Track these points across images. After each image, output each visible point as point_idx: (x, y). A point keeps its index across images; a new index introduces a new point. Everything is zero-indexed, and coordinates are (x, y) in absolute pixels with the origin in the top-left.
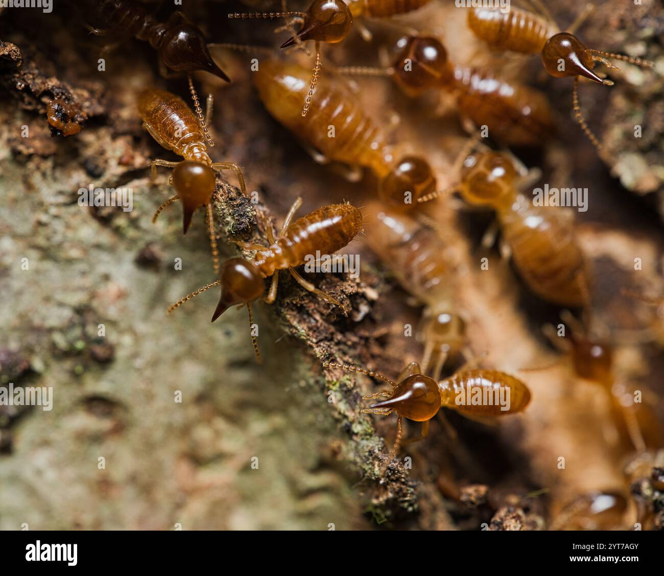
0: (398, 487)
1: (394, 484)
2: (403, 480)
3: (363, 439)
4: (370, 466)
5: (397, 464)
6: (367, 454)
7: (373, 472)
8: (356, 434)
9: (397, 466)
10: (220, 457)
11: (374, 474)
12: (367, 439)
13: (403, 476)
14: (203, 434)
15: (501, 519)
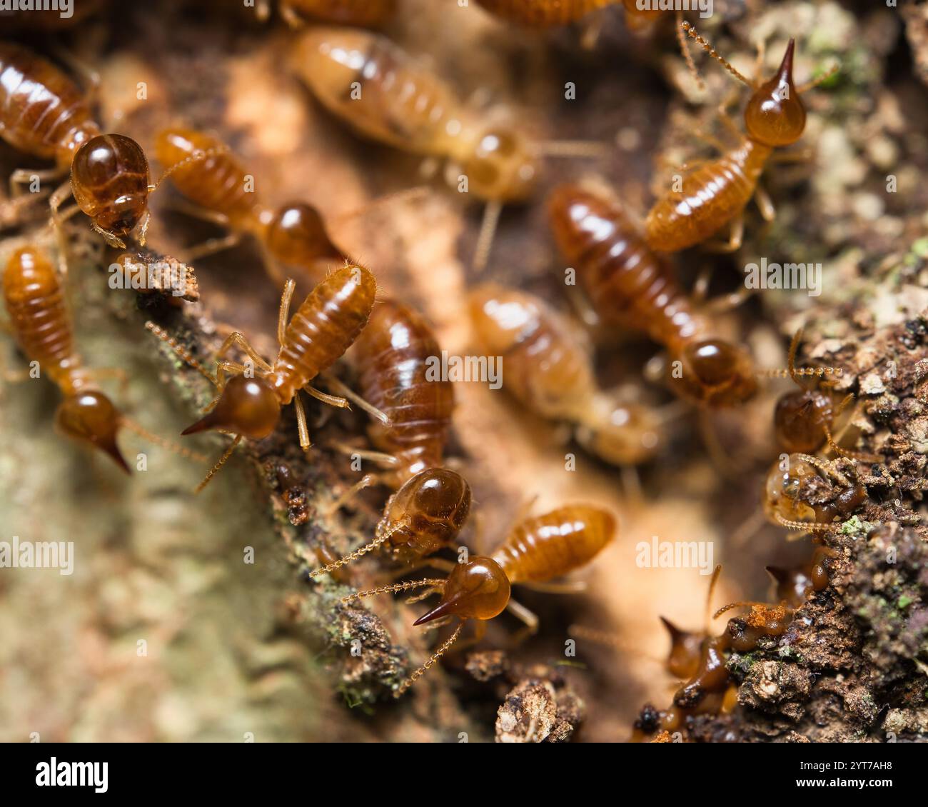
0: (377, 656)
1: (371, 651)
2: (383, 646)
3: (327, 591)
4: (337, 628)
5: (373, 623)
6: (333, 611)
7: (342, 635)
8: (319, 584)
9: (374, 627)
10: (140, 626)
11: (343, 638)
12: (333, 591)
13: (382, 640)
14: (115, 593)
15: (520, 695)
